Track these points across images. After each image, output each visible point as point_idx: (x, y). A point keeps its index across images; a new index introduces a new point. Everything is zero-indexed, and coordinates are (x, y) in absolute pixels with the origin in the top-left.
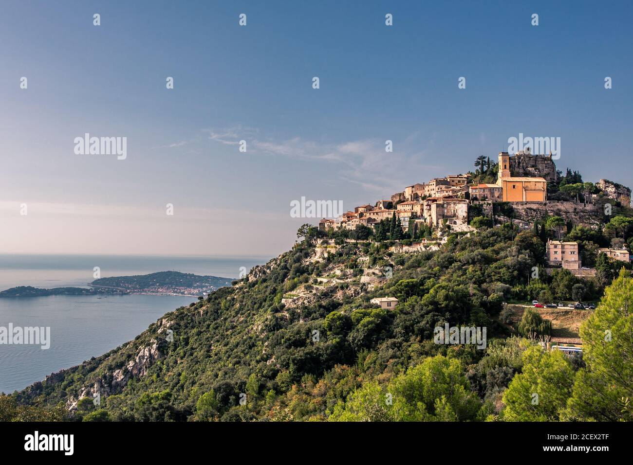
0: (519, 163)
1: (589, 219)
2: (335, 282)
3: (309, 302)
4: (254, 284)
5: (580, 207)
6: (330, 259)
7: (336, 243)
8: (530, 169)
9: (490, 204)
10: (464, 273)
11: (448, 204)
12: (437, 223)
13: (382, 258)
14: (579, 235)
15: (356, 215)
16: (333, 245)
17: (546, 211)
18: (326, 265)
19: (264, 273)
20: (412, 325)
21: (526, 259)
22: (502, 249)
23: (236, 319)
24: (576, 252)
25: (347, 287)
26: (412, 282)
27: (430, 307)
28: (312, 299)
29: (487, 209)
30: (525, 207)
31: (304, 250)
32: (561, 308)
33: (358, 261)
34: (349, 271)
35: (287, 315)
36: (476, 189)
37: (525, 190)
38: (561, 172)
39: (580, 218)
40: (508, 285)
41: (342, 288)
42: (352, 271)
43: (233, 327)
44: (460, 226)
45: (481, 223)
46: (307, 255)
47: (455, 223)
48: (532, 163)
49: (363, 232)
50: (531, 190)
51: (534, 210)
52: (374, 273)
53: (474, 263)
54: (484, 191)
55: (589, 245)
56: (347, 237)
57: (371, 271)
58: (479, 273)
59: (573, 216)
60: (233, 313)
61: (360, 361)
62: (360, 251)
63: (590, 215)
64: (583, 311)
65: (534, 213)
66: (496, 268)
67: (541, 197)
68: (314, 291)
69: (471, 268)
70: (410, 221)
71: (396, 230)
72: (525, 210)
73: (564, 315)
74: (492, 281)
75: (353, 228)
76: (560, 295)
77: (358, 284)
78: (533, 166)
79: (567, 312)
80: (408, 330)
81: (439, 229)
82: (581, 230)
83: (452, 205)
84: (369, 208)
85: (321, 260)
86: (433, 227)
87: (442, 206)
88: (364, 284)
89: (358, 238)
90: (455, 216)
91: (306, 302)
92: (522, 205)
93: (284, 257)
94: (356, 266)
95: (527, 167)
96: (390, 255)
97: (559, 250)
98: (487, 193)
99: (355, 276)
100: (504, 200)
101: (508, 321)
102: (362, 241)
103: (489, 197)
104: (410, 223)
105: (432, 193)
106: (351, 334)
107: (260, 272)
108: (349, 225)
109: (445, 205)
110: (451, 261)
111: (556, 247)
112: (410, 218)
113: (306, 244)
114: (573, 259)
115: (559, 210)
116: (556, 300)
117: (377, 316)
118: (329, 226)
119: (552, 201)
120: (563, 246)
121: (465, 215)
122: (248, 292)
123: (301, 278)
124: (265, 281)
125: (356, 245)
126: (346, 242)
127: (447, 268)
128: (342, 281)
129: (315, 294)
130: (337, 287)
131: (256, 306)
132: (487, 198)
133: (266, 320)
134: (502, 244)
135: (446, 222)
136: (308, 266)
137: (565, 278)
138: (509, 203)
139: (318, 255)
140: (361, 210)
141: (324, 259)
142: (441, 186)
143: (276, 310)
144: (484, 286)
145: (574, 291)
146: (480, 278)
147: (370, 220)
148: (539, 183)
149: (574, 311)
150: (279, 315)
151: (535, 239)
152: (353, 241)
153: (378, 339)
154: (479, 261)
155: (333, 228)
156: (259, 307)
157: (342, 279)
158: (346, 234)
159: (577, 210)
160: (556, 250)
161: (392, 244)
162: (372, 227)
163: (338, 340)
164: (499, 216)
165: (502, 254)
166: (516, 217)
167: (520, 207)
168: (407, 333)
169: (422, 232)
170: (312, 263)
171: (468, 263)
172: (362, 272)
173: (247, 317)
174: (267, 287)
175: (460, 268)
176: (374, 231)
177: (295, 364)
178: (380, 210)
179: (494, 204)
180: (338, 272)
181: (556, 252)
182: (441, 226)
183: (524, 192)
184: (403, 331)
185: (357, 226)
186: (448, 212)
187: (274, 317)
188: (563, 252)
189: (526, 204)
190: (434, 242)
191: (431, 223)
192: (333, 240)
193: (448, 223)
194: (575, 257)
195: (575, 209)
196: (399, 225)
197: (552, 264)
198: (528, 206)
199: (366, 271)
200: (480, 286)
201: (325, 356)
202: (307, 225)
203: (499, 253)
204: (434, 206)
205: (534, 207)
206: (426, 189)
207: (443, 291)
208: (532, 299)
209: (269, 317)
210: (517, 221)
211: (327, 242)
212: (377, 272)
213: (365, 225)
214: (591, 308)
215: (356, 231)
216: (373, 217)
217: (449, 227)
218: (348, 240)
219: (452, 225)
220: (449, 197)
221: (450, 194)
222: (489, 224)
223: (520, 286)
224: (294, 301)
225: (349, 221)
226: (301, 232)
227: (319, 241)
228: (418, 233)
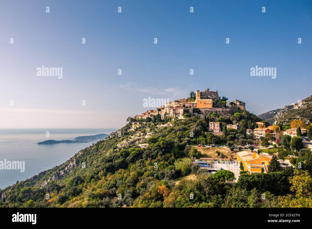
0: (205, 94)
1: (227, 114)
2: (137, 138)
3: (126, 145)
4: (111, 139)
5: (225, 110)
6: (137, 130)
7: (139, 124)
8: (209, 96)
9: (192, 109)
10: (176, 135)
11: (177, 109)
12: (173, 116)
13: (154, 129)
14: (220, 120)
15: (147, 113)
16: (138, 124)
17: (212, 111)
18: (135, 132)
19: (115, 135)
20: (149, 154)
21: (198, 129)
22: (192, 125)
23: (103, 151)
24: (219, 126)
25: (140, 139)
26: (154, 138)
27: (157, 147)
28: (127, 144)
29: (191, 111)
30: (205, 110)
31: (128, 127)
32: (208, 147)
33: (146, 130)
34: (142, 134)
35: (118, 150)
36: (187, 104)
37: (205, 104)
38: (221, 97)
39: (224, 114)
40: (189, 139)
41: (138, 140)
42: (143, 134)
43: (101, 155)
44: (181, 117)
45: (187, 116)
46: (130, 128)
47: (179, 116)
48: (210, 94)
49: (149, 120)
50: (207, 104)
51: (208, 111)
52: (150, 135)
53: (180, 130)
54: (190, 105)
55: (224, 123)
56: (143, 121)
57: (149, 134)
58: (181, 134)
59: (222, 113)
60: (102, 150)
61: (129, 167)
62: (147, 127)
63: (228, 113)
64: (214, 148)
65: (208, 112)
66: (187, 132)
67: (210, 106)
68: (129, 141)
69: (178, 132)
70: (164, 115)
71: (159, 119)
72: (205, 111)
73: (207, 149)
74: (185, 137)
75: (145, 118)
76: (208, 142)
77: (144, 139)
78: (210, 95)
79: (208, 148)
80: (148, 156)
81: (174, 118)
82: (221, 118)
83: (179, 110)
84: (152, 111)
85: (134, 130)
86: (172, 118)
87: (175, 110)
88: (146, 139)
89: (147, 122)
90: (179, 113)
91: (125, 145)
92: (204, 109)
93: (122, 129)
94: (145, 132)
95: (208, 96)
96: (157, 128)
97: (213, 125)
98: (191, 105)
99: (144, 135)
100: (197, 107)
101: (186, 152)
102: (148, 123)
103: (192, 106)
104: (165, 116)
105: (173, 105)
106: (128, 158)
107: (113, 134)
108: (144, 117)
109: (176, 110)
110: (172, 129)
111: (211, 124)
112: (165, 114)
113: (129, 124)
114: (218, 129)
115: (217, 111)
116: (207, 144)
117: (138, 150)
118: (138, 118)
119: (214, 108)
120: (214, 124)
121: (183, 113)
122: (109, 142)
123: (126, 137)
124: (115, 137)
125: (146, 124)
126: (143, 123)
127: (170, 132)
128: (139, 138)
129: (129, 143)
130: (137, 140)
131: (109, 147)
132: (191, 107)
133: (111, 152)
134: (192, 124)
135: (176, 115)
136: (129, 132)
137: (210, 136)
138: (199, 108)
139: (133, 128)
140: (149, 112)
141: (135, 129)
142: (176, 103)
143: (115, 149)
144: (182, 139)
145: (213, 140)
146: (181, 136)
147: (151, 115)
148: (210, 101)
149: (211, 148)
150: (115, 150)
151: (204, 122)
152: (145, 123)
153: (137, 159)
154: (182, 130)
155: (139, 119)
156: (110, 147)
157: (139, 137)
158: (143, 120)
159: (224, 111)
160: (212, 125)
161: (158, 124)
162: (152, 118)
163: (122, 160)
164: (195, 113)
165: (191, 127)
166: (201, 114)
167: (203, 110)
168: (147, 157)
169: (168, 120)
170: (130, 131)
171: (178, 131)
172: (146, 134)
173: (106, 151)
174: (115, 140)
175: (175, 133)
176: (153, 119)
177: (105, 169)
178: (156, 112)
179: (193, 109)
180: (138, 134)
181: (211, 126)
182: (174, 117)
183: (204, 105)
184: (146, 156)
185: (147, 118)
186: (177, 112)
187: (113, 151)
188: (214, 126)
189: (205, 109)
190: (171, 123)
191: (171, 116)
192: (138, 123)
193: (176, 116)
194: (219, 128)
195: (223, 110)
196: (160, 117)
197: (210, 130)
198: (206, 109)
199: (148, 134)
200: (180, 139)
201: (117, 166)
202: (130, 117)
203: (190, 127)
204: (172, 110)
205: (208, 110)
206: (172, 104)
207: (162, 141)
208: (199, 143)
209: (112, 151)
210: (202, 115)
211: (136, 123)
212: (151, 134)
213: (150, 117)
214: (217, 146)
215: (146, 119)
216: (153, 114)
217: (177, 117)
218: (144, 123)
219: (178, 117)
220: (178, 107)
221: (179, 105)
222: (190, 116)
223: (195, 139)
224: (121, 145)
225: (144, 116)
226: (128, 120)
227: (134, 123)
228: (167, 120)
